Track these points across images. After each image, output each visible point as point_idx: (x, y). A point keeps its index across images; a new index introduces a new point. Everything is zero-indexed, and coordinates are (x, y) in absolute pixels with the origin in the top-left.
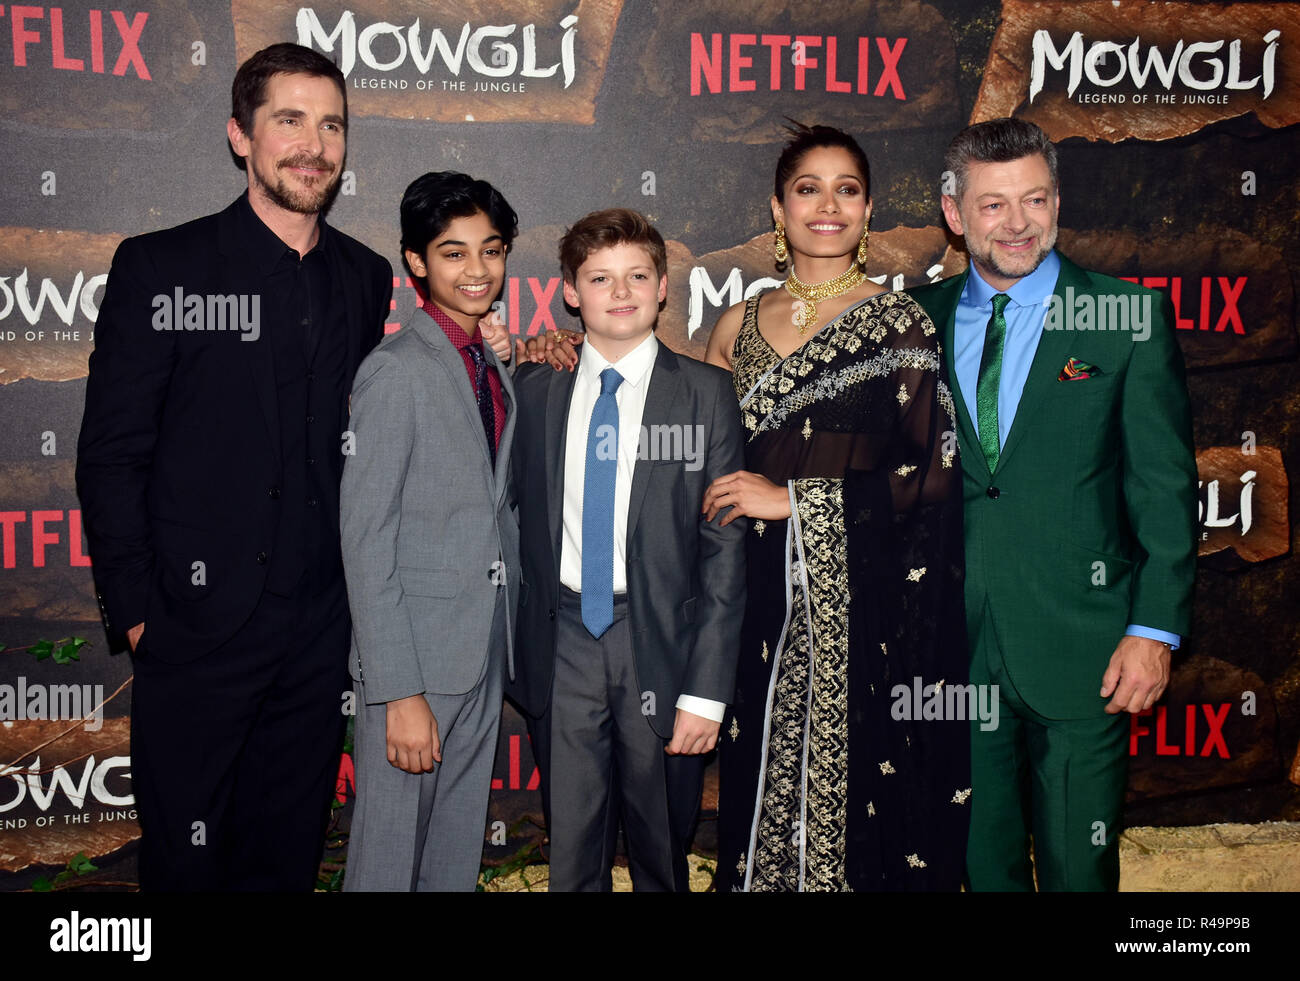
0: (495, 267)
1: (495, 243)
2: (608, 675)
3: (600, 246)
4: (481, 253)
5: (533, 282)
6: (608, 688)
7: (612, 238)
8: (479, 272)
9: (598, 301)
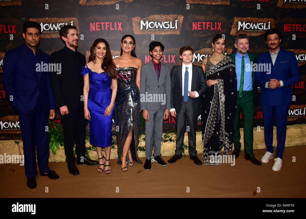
0: (161, 53)
1: (161, 50)
2: (186, 107)
3: (185, 51)
4: (159, 51)
5: (172, 56)
6: (186, 109)
7: (187, 50)
8: (159, 53)
9: (185, 58)
